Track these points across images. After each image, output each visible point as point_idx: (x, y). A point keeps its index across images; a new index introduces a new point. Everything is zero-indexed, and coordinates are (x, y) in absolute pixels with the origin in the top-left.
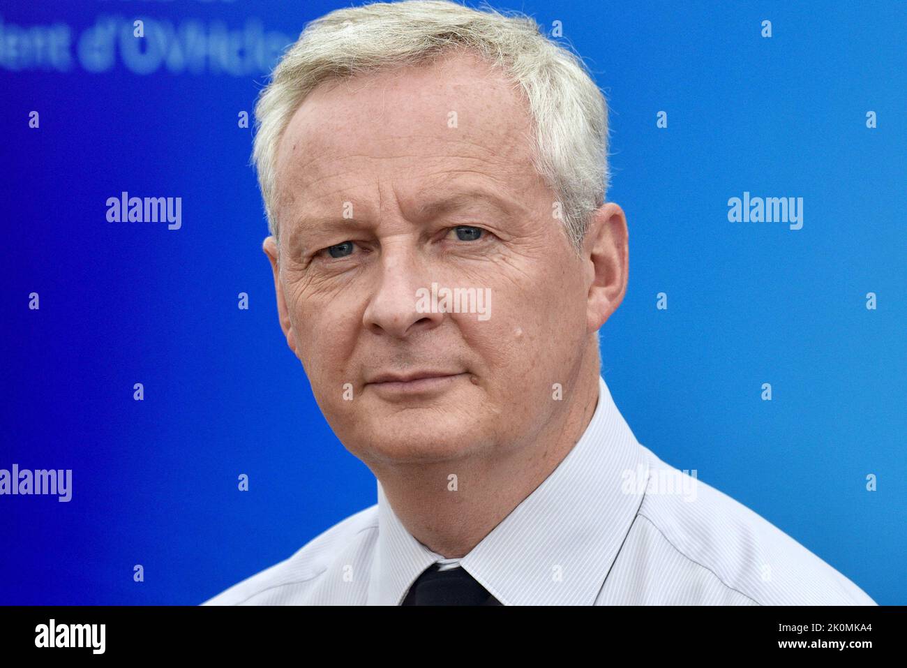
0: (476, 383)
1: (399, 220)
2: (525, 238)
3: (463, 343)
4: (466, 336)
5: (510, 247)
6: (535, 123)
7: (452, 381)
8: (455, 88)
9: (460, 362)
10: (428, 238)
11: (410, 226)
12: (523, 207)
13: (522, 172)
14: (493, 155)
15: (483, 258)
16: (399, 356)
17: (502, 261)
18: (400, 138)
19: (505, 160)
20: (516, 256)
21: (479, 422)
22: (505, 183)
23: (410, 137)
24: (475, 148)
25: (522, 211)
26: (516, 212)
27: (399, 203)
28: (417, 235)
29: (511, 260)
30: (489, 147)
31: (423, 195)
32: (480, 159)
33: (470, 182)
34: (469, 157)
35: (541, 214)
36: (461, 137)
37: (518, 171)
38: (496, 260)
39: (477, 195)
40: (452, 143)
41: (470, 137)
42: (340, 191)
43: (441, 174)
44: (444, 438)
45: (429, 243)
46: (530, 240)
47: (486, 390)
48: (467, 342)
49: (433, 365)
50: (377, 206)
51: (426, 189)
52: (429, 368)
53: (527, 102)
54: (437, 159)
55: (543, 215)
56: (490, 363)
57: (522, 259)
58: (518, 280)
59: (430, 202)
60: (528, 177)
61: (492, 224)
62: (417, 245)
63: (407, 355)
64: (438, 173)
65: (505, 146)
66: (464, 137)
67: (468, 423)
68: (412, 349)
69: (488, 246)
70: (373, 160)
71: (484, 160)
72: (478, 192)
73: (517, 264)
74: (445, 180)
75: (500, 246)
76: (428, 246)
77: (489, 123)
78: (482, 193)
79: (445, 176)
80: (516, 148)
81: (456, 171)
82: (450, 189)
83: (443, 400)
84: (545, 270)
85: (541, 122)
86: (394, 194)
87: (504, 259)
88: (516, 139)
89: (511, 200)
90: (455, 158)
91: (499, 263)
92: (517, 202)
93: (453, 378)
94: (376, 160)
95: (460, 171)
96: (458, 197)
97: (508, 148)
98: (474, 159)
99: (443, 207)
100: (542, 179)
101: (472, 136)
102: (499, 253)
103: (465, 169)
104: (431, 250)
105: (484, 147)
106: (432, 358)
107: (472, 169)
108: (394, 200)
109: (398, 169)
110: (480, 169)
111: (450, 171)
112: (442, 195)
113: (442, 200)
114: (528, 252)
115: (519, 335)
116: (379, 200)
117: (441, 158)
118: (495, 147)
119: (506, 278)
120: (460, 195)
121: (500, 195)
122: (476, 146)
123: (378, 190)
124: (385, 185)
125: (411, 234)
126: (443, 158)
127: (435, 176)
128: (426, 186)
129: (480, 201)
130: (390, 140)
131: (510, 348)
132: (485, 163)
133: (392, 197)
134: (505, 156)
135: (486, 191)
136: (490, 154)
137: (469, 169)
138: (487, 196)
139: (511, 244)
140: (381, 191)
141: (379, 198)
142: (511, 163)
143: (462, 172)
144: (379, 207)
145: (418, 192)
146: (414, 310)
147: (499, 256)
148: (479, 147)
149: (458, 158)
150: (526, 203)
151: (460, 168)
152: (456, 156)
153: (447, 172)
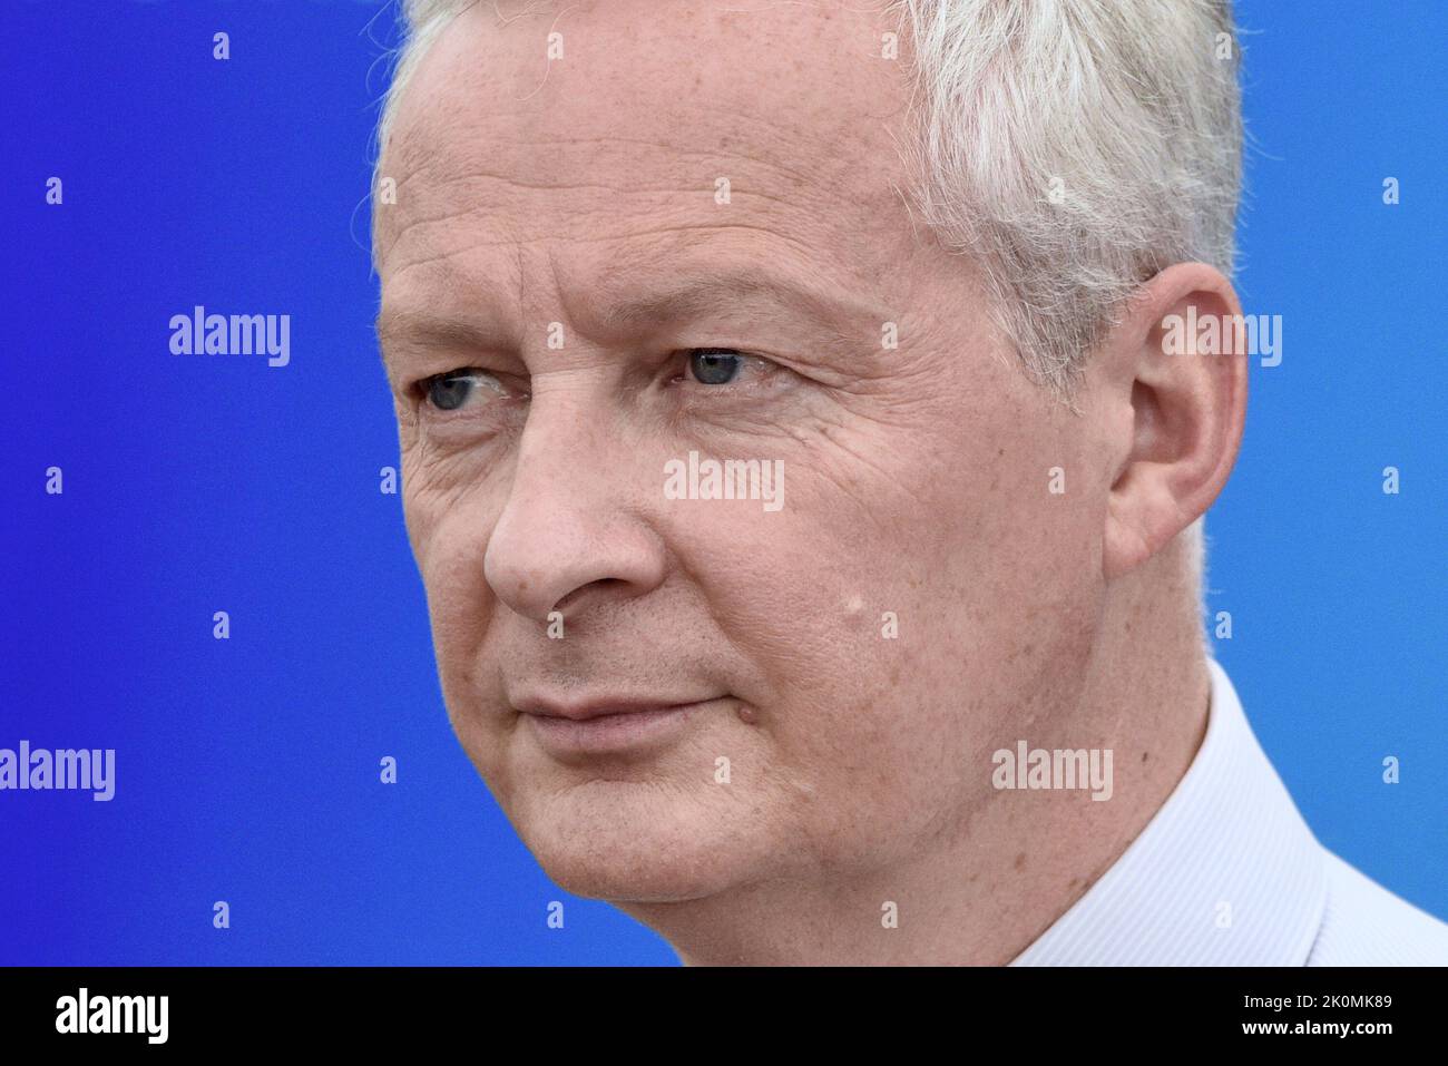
0: (753, 722)
2: (881, 381)
3: (711, 628)
4: (718, 612)
5: (838, 400)
6: (924, 99)
7: (686, 718)
8: (722, 20)
9: (703, 673)
10: (651, 375)
11: (591, 351)
12: (876, 306)
13: (875, 224)
14: (799, 183)
15: (769, 429)
16: (560, 659)
17: (821, 437)
18: (574, 141)
19: (828, 195)
20: (855, 421)
21: (757, 811)
22: (827, 252)
23: (598, 140)
24: (754, 167)
26: (854, 323)
27: (562, 296)
28: (614, 371)
29: (842, 434)
30: (789, 164)
31: (616, 282)
32: (762, 194)
33: (734, 251)
35: (930, 319)
36: (718, 143)
37: (863, 221)
38: (800, 433)
39: (745, 285)
40: (694, 157)
41: (740, 142)
42: (443, 257)
43: (659, 235)
44: (666, 857)
45: (653, 387)
46: (896, 383)
47: (774, 736)
48: (722, 628)
50: (511, 294)
51: (621, 268)
52: (624, 689)
54: (653, 198)
55: (938, 321)
56: (780, 680)
57: (872, 429)
58: (853, 483)
59: (632, 300)
60: (893, 234)
61: (783, 350)
62: (613, 395)
63: (578, 657)
64: (651, 231)
65: (832, 160)
66: (724, 142)
67: (729, 816)
68: (584, 645)
69: (777, 399)
70: (514, 189)
72: (750, 280)
73: (854, 443)
74: (669, 249)
75: (811, 396)
76: (649, 396)
77: (792, 107)
78: (760, 281)
79: (668, 241)
80: (862, 163)
81: (700, 227)
83: (668, 762)
84: (936, 454)
85: (941, 94)
86: (552, 273)
87: (823, 432)
88: (866, 142)
89: (839, 294)
90: (697, 193)
91: (810, 442)
92: (858, 300)
93: (691, 712)
94: (524, 190)
95: (710, 226)
96: (699, 290)
97: (839, 164)
98: (744, 196)
99: (665, 312)
100: (931, 236)
101: (743, 138)
102: (812, 415)
103: (723, 220)
104: (655, 406)
105: (774, 165)
106: (631, 667)
107: (748, 222)
108: (551, 288)
109: (565, 216)
110: (764, 221)
111: (683, 227)
112: (664, 284)
113: (656, 296)
114: (890, 412)
115: (853, 612)
116: (519, 281)
117: (665, 193)
118: (804, 163)
119: (825, 478)
120: (702, 286)
121: (808, 283)
122: (753, 163)
123: (517, 260)
124: (535, 250)
125: (596, 370)
126: (671, 192)
127: (645, 239)
128: (623, 262)
129: (751, 300)
130: (554, 146)
131: (827, 645)
132: (777, 203)
133: (544, 280)
134: (828, 186)
135: (772, 275)
136: (790, 181)
137: (732, 222)
138: (774, 288)
139: (846, 394)
140: (524, 260)
141: (517, 278)
142: (845, 203)
143: (719, 230)
144: (517, 297)
145: (602, 273)
146: (568, 563)
147: (810, 422)
148: (760, 165)
149: (705, 193)
150: (885, 300)
151: (710, 218)
152: (702, 188)
153: (675, 229)
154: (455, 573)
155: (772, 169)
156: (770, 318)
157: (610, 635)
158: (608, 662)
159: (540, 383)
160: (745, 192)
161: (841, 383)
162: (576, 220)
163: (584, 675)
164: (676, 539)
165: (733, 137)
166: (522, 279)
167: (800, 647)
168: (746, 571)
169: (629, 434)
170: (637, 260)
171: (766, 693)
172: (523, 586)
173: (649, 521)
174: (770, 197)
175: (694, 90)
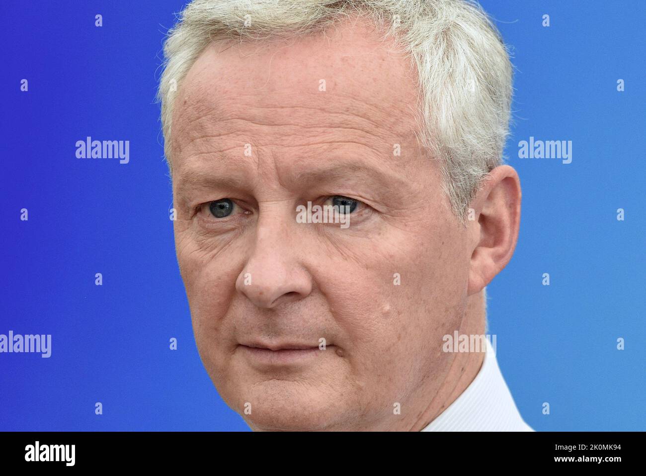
0: (342, 356)
1: (275, 186)
2: (403, 211)
3: (329, 316)
4: (333, 309)
5: (385, 219)
6: (422, 96)
8: (343, 59)
9: (325, 334)
11: (285, 193)
12: (404, 179)
13: (405, 145)
14: (377, 127)
16: (267, 326)
17: (378, 237)
18: (282, 107)
19: (389, 132)
20: (392, 229)
21: (342, 395)
22: (386, 155)
23: (293, 107)
24: (359, 120)
25: (402, 184)
26: (396, 185)
27: (277, 168)
29: (386, 235)
30: (373, 119)
31: (302, 163)
32: (362, 130)
33: (350, 153)
34: (351, 128)
35: (422, 186)
36: (345, 108)
38: (370, 235)
39: (355, 167)
40: (335, 114)
41: (354, 110)
42: (220, 151)
43: (321, 145)
44: (306, 413)
46: (408, 212)
47: (350, 362)
48: (334, 316)
49: (298, 338)
50: (254, 167)
51: (305, 158)
53: (415, 74)
54: (318, 130)
55: (425, 187)
56: (355, 339)
57: (399, 233)
59: (308, 171)
60: (411, 149)
61: (368, 196)
63: (275, 325)
64: (319, 143)
65: (390, 118)
66: (348, 109)
67: (331, 397)
68: (278, 320)
70: (254, 124)
71: (367, 132)
72: (357, 165)
73: (392, 239)
74: (325, 150)
75: (376, 218)
77: (374, 97)
78: (361, 166)
79: (325, 147)
80: (401, 120)
81: (338, 142)
82: (330, 160)
83: (308, 374)
84: (422, 244)
85: (428, 96)
86: (273, 159)
87: (379, 234)
88: (402, 112)
89: (391, 173)
90: (337, 129)
91: (373, 239)
94: (258, 125)
95: (341, 142)
96: (337, 168)
97: (393, 120)
99: (321, 177)
100: (424, 151)
101: (356, 108)
102: (375, 227)
103: (347, 140)
105: (368, 119)
106: (297, 331)
107: (357, 141)
108: (272, 166)
109: (278, 136)
110: (363, 141)
111: (331, 142)
112: (323, 165)
113: (320, 170)
114: (406, 225)
115: (386, 311)
116: (257, 161)
117: (323, 129)
118: (379, 119)
120: (338, 167)
121: (380, 168)
122: (359, 118)
123: (256, 152)
124: (265, 149)
125: (286, 202)
126: (326, 128)
127: (316, 146)
128: (306, 155)
129: (358, 174)
130: (273, 109)
131: (375, 324)
132: (368, 134)
133: (270, 162)
134: (388, 129)
135: (366, 164)
136: (373, 126)
137: (351, 140)
138: (367, 169)
139: (389, 217)
140: (260, 153)
141: (257, 160)
142: (394, 136)
143: (344, 143)
144: (256, 168)
145: (296, 159)
146: (281, 285)
148: (362, 119)
149: (340, 129)
150: (407, 176)
151: (342, 139)
152: (339, 127)
153: (328, 143)
156: (364, 182)
157: (289, 317)
158: (288, 328)
160: (356, 129)
161: (386, 211)
162: (284, 138)
163: (278, 333)
164: (318, 276)
165: (351, 107)
166: (259, 161)
167: (365, 325)
168: (347, 293)
170: (312, 154)
171: (348, 345)
172: (261, 293)
173: (307, 268)
174: (366, 132)
175: (334, 88)
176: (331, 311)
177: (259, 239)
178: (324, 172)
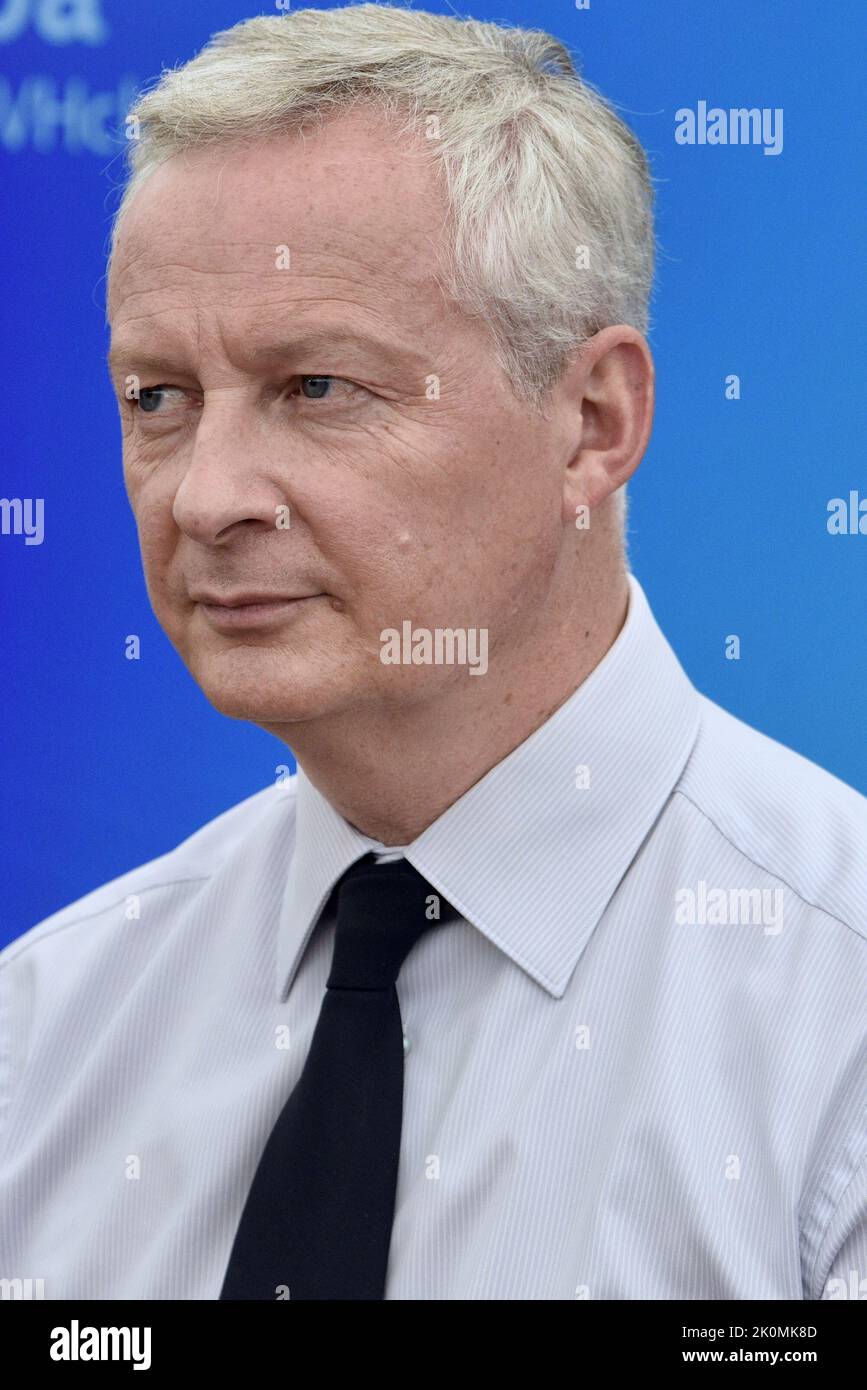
0: (341, 611)
1: (224, 366)
2: (423, 397)
3: (315, 552)
5: (396, 409)
6: (453, 221)
7: (299, 608)
8: (327, 169)
9: (309, 578)
10: (280, 391)
11: (241, 376)
12: (421, 351)
13: (421, 299)
14: (373, 273)
15: (351, 426)
16: (219, 569)
17: (385, 432)
18: (233, 244)
19: (392, 280)
20: (406, 422)
21: (343, 666)
22: (390, 316)
23: (248, 244)
24: (343, 262)
25: (419, 359)
26: (407, 360)
27: (224, 342)
28: (256, 388)
29: (398, 430)
30: (368, 261)
31: (257, 334)
32: (350, 279)
33: (329, 315)
34: (332, 277)
35: (454, 359)
37: (413, 297)
38: (372, 429)
39: (338, 336)
40: (308, 256)
41: (336, 246)
42: (150, 316)
43: (286, 304)
45: (279, 400)
47: (354, 619)
48: (321, 550)
49: (266, 585)
50: (192, 340)
51: (259, 325)
52: (259, 588)
53: (442, 188)
55: (459, 360)
56: (357, 584)
57: (417, 428)
58: (404, 461)
59: (268, 345)
60: (432, 305)
62: (255, 404)
63: (231, 568)
64: (280, 302)
65: (394, 258)
66: (327, 246)
67: (325, 668)
68: (235, 560)
69: (358, 407)
70: (195, 273)
71: (357, 282)
73: (406, 436)
74: (291, 313)
75: (379, 406)
76: (277, 405)
77: (370, 225)
78: (347, 334)
79: (290, 308)
80: (413, 260)
81: (310, 299)
82: (298, 327)
83: (288, 635)
84: (457, 443)
85: (463, 217)
86: (218, 327)
87: (386, 428)
88: (416, 248)
89: (398, 343)
90: (310, 278)
91: (379, 435)
92: (409, 347)
93: (302, 604)
94: (201, 274)
95: (316, 299)
96: (309, 339)
97: (399, 261)
98: (339, 280)
99: (289, 352)
100: (456, 307)
101: (339, 245)
102: (379, 418)
103: (325, 295)
104: (282, 411)
105: (358, 261)
106: (264, 575)
107: (339, 296)
108: (216, 336)
109: (226, 291)
110: (350, 296)
111: (300, 300)
112: (287, 336)
113: (283, 342)
114: (429, 417)
115: (404, 542)
116: (197, 331)
117: (288, 278)
118: (376, 260)
119: (387, 458)
121: (377, 335)
122: (345, 259)
123: (196, 318)
124: (206, 312)
125: (245, 388)
126: (293, 278)
127: (276, 307)
128: (262, 321)
129: (342, 346)
130: (220, 247)
131: (387, 562)
132: (359, 285)
133: (213, 331)
134: (391, 275)
135: (355, 330)
136: (367, 272)
137: (332, 297)
138: (357, 338)
139: (400, 405)
140: (200, 319)
142: (402, 286)
143: (320, 301)
144: (196, 342)
145: (248, 328)
146: (225, 509)
147: (378, 423)
148: (349, 261)
149: (314, 278)
150: (426, 346)
151: (317, 294)
152: (312, 275)
153: (295, 300)
154: (155, 514)
155: (356, 263)
156: (353, 358)
157: (251, 554)
159: (209, 396)
160: (339, 278)
161: (398, 398)
162: (233, 294)
163: (235, 580)
164: (293, 495)
165: (332, 243)
166: (199, 331)
167: (370, 564)
168: (337, 515)
169: (264, 428)
170: (271, 320)
171: (349, 593)
172: (197, 523)
173: (277, 484)
174: (354, 281)
175: (308, 213)
176: (316, 544)
177: (198, 442)
178: (290, 346)
